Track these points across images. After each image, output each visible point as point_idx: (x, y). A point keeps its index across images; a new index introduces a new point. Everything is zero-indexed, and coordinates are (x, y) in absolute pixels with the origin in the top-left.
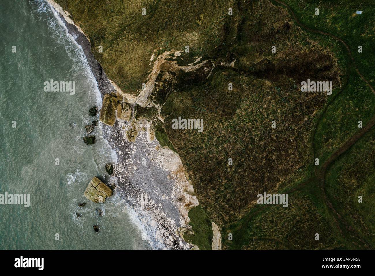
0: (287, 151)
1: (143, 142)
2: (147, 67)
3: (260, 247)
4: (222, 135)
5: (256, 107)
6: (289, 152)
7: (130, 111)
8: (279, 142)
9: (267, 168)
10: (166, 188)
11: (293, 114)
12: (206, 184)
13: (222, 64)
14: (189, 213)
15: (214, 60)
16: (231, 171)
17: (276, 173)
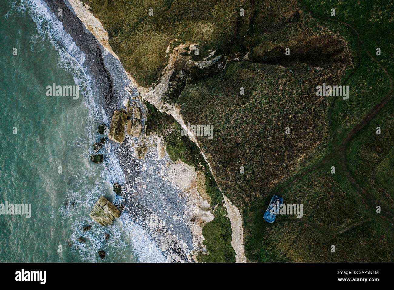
0: (305, 130)
1: (153, 159)
2: (163, 59)
3: (283, 228)
4: (239, 117)
5: (272, 89)
6: (308, 130)
7: (140, 127)
8: (297, 122)
9: (286, 147)
10: (178, 207)
11: (308, 94)
13: (235, 59)
14: (203, 230)
15: (228, 56)
16: (250, 152)
17: (295, 152)
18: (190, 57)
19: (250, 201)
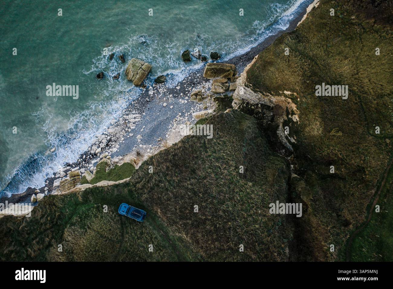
0: (217, 240)
1: (192, 108)
2: (276, 90)
3: (114, 224)
4: (222, 171)
5: (257, 202)
6: (216, 243)
7: (222, 91)
8: (225, 231)
9: (196, 221)
10: (149, 139)
11: (256, 242)
12: (170, 161)
13: (292, 166)
14: (128, 163)
15: (294, 158)
16: (188, 184)
17: (192, 231)
18: (286, 118)
19: (138, 189)
